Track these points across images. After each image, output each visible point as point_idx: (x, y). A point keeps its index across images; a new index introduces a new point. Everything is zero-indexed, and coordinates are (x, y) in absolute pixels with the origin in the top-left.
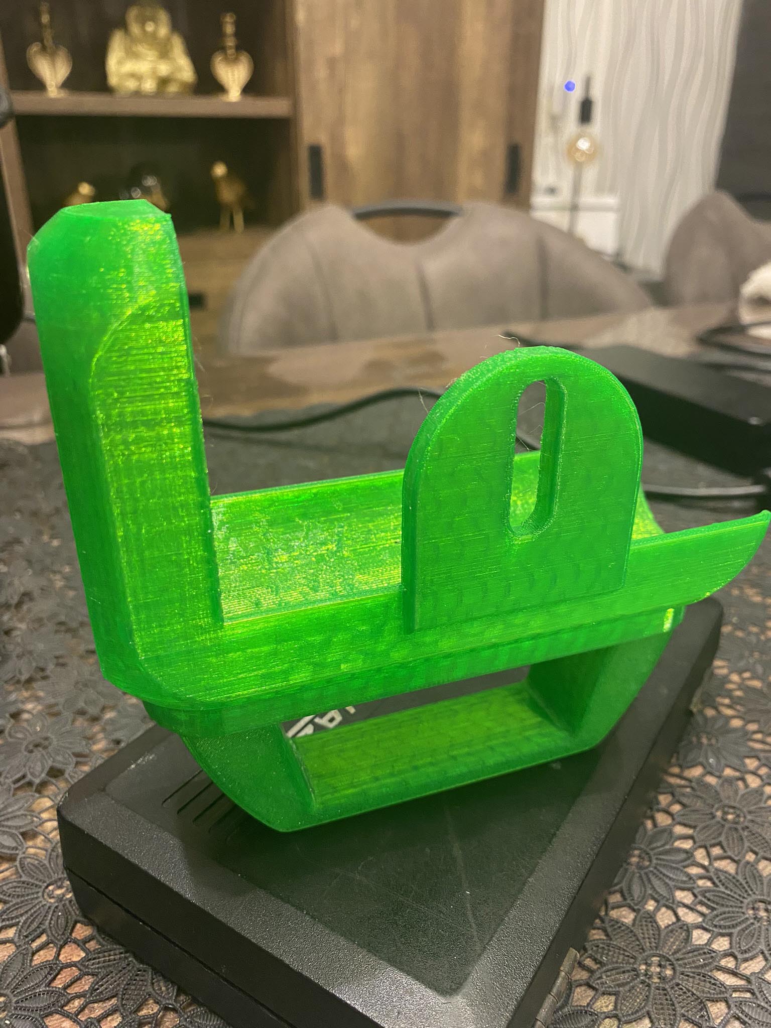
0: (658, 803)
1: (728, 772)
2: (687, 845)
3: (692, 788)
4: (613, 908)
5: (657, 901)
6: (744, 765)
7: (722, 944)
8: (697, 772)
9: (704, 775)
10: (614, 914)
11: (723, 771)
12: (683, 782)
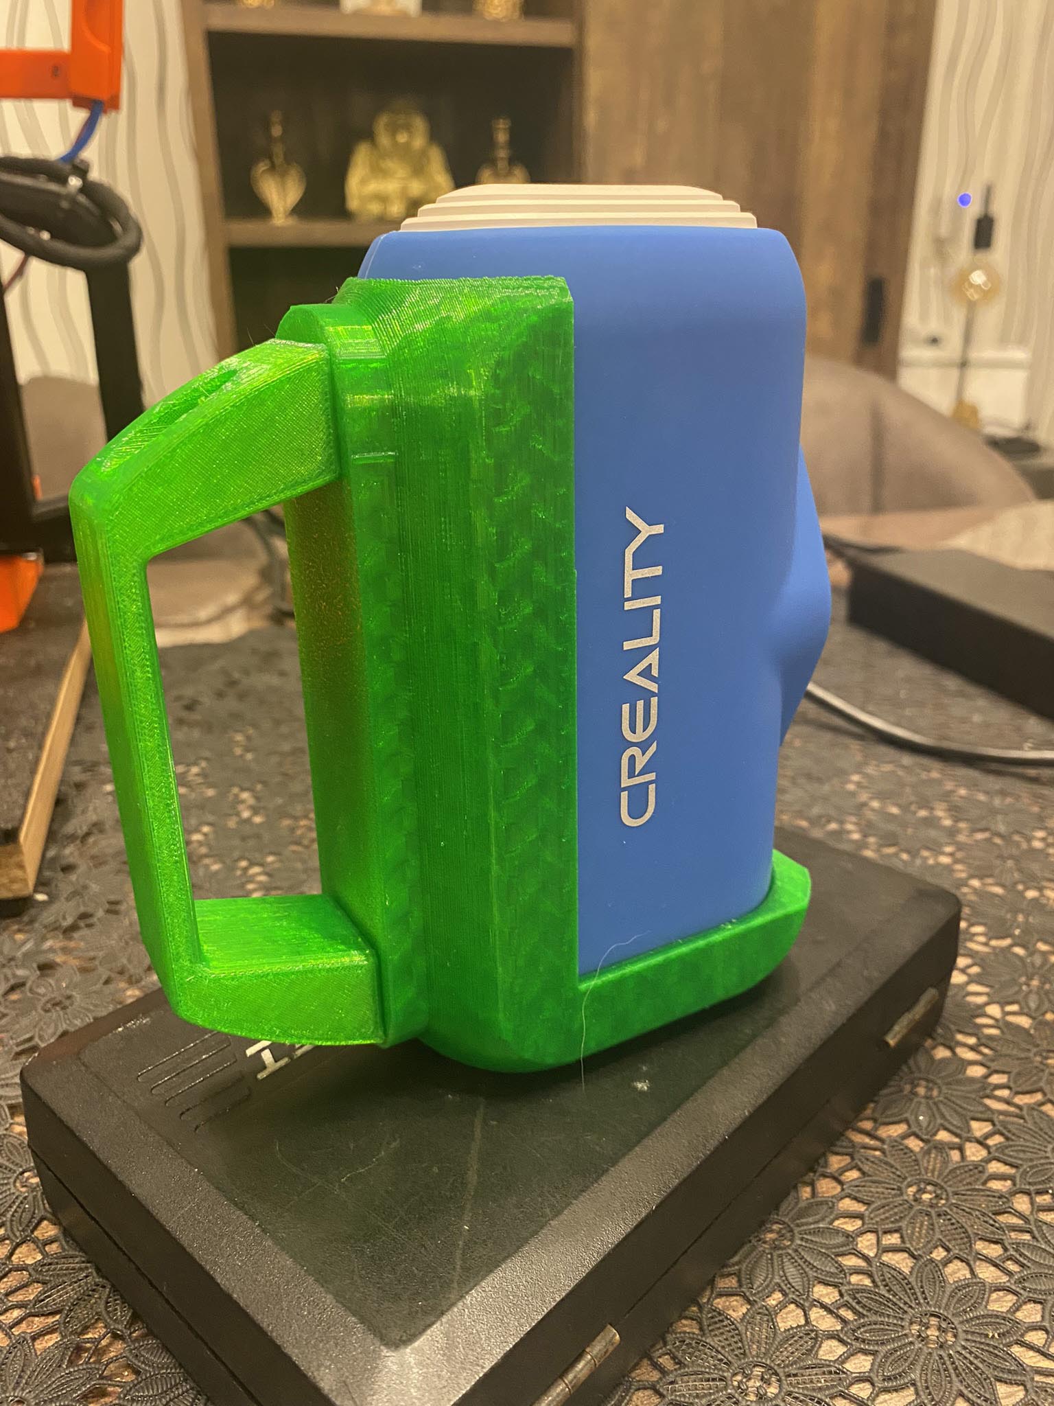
0: (826, 1165)
1: (943, 1136)
2: (851, 1226)
3: (883, 1152)
4: (720, 1295)
5: (785, 1294)
6: (969, 1130)
7: (860, 1364)
8: (896, 1130)
9: (905, 1136)
10: (720, 1303)
11: (935, 1134)
12: (872, 1143)
